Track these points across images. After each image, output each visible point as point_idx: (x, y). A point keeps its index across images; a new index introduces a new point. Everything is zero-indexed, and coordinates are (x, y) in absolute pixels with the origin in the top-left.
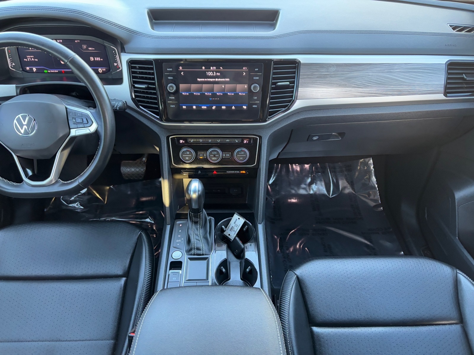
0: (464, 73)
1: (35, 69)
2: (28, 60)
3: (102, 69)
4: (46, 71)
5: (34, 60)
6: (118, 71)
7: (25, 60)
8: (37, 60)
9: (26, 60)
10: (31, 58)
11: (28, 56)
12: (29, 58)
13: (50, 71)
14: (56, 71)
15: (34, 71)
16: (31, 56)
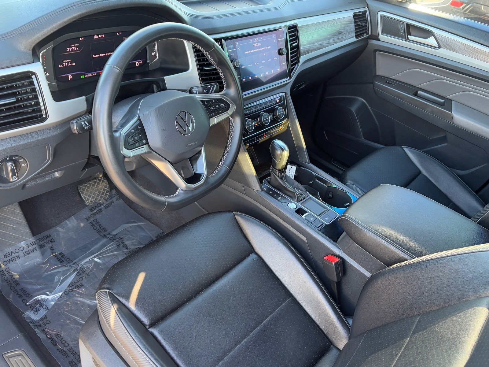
0: (358, 21)
1: (70, 77)
2: (64, 66)
3: (139, 62)
4: (82, 77)
5: (71, 65)
6: (154, 61)
7: (60, 66)
8: (74, 64)
9: (62, 66)
10: (68, 63)
11: (64, 61)
12: (67, 63)
13: (87, 76)
14: (93, 74)
15: (70, 80)
16: (68, 61)
